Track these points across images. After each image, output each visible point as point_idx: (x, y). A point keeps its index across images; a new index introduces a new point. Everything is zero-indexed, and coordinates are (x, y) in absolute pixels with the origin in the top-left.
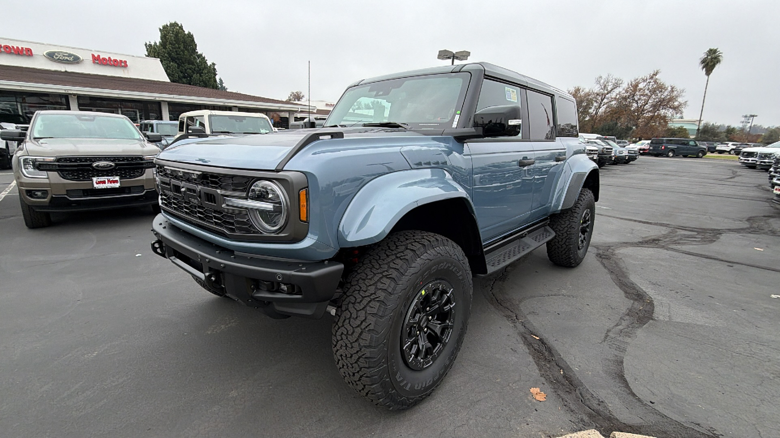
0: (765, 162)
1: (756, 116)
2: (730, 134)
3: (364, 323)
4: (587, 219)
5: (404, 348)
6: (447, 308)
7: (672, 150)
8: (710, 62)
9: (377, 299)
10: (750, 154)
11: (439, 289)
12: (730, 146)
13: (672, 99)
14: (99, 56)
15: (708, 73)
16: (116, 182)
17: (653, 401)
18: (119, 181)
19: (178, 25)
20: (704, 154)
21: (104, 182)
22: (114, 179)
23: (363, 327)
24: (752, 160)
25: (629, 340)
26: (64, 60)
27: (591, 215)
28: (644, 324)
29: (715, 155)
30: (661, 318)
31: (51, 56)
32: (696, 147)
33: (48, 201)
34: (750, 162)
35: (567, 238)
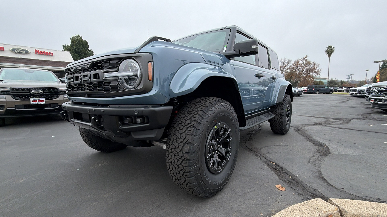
0: (361, 94)
1: (353, 75)
2: (342, 83)
3: (185, 140)
4: (289, 109)
5: (207, 158)
6: (228, 140)
7: (318, 91)
8: (330, 51)
9: (192, 126)
10: (354, 91)
11: (223, 127)
12: (344, 88)
13: (314, 68)
14: (39, 50)
15: (329, 56)
16: (43, 101)
17: (343, 188)
18: (45, 101)
19: (80, 36)
20: (333, 92)
21: (36, 101)
22: (42, 100)
23: (184, 142)
24: (355, 93)
25: (321, 163)
26: (20, 52)
27: (290, 108)
28: (327, 156)
29: (338, 92)
30: (334, 153)
31: (14, 51)
32: (329, 89)
33: (4, 111)
34: (354, 94)
35: (280, 118)
